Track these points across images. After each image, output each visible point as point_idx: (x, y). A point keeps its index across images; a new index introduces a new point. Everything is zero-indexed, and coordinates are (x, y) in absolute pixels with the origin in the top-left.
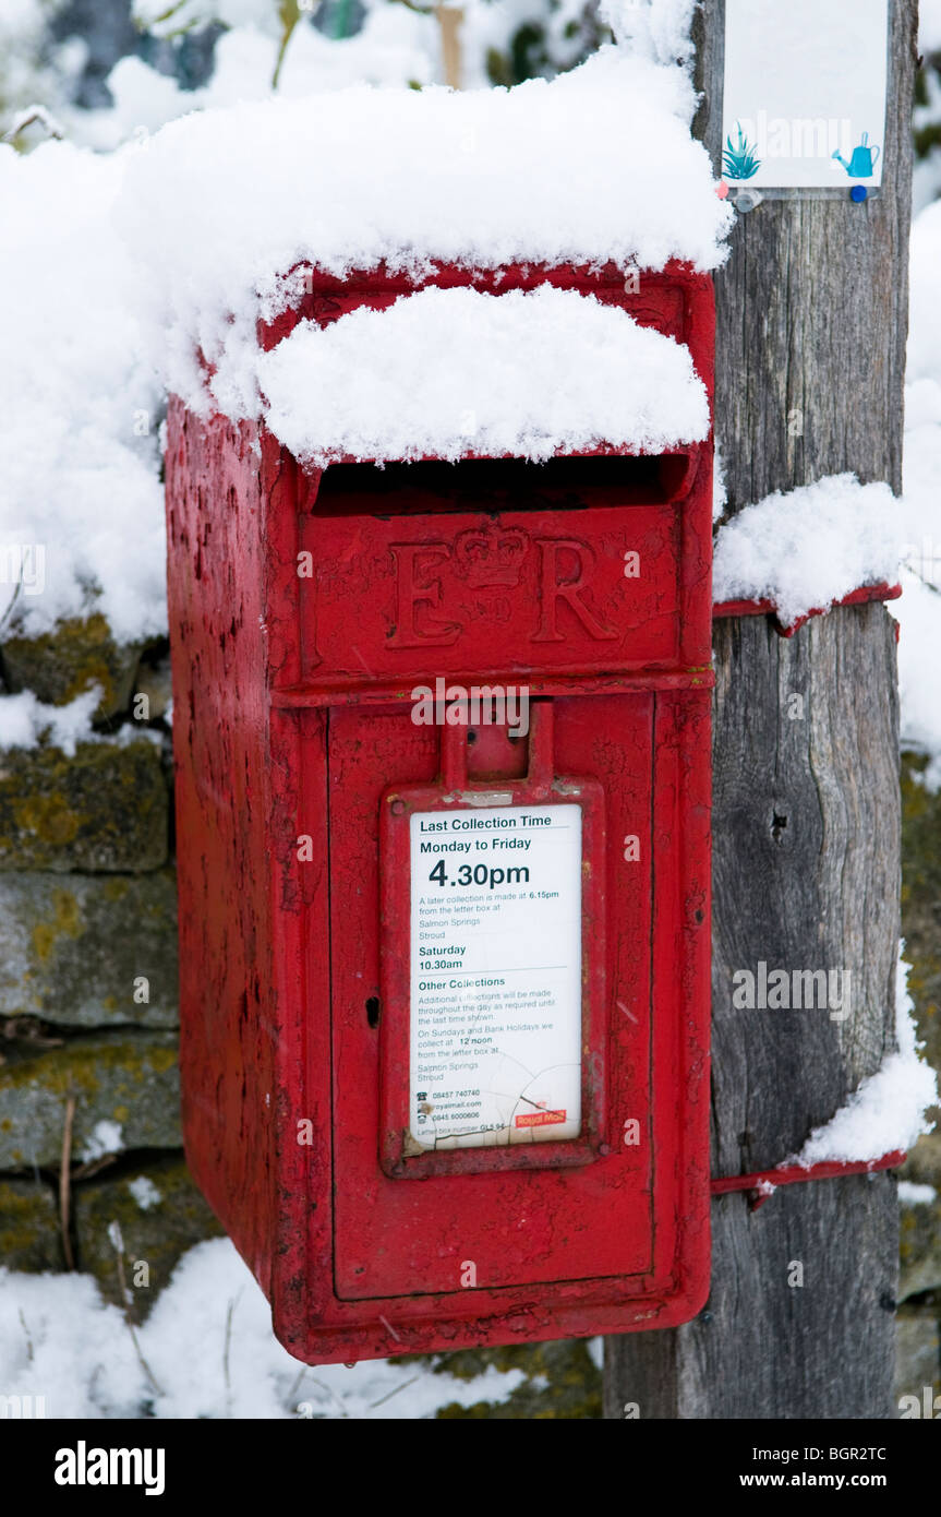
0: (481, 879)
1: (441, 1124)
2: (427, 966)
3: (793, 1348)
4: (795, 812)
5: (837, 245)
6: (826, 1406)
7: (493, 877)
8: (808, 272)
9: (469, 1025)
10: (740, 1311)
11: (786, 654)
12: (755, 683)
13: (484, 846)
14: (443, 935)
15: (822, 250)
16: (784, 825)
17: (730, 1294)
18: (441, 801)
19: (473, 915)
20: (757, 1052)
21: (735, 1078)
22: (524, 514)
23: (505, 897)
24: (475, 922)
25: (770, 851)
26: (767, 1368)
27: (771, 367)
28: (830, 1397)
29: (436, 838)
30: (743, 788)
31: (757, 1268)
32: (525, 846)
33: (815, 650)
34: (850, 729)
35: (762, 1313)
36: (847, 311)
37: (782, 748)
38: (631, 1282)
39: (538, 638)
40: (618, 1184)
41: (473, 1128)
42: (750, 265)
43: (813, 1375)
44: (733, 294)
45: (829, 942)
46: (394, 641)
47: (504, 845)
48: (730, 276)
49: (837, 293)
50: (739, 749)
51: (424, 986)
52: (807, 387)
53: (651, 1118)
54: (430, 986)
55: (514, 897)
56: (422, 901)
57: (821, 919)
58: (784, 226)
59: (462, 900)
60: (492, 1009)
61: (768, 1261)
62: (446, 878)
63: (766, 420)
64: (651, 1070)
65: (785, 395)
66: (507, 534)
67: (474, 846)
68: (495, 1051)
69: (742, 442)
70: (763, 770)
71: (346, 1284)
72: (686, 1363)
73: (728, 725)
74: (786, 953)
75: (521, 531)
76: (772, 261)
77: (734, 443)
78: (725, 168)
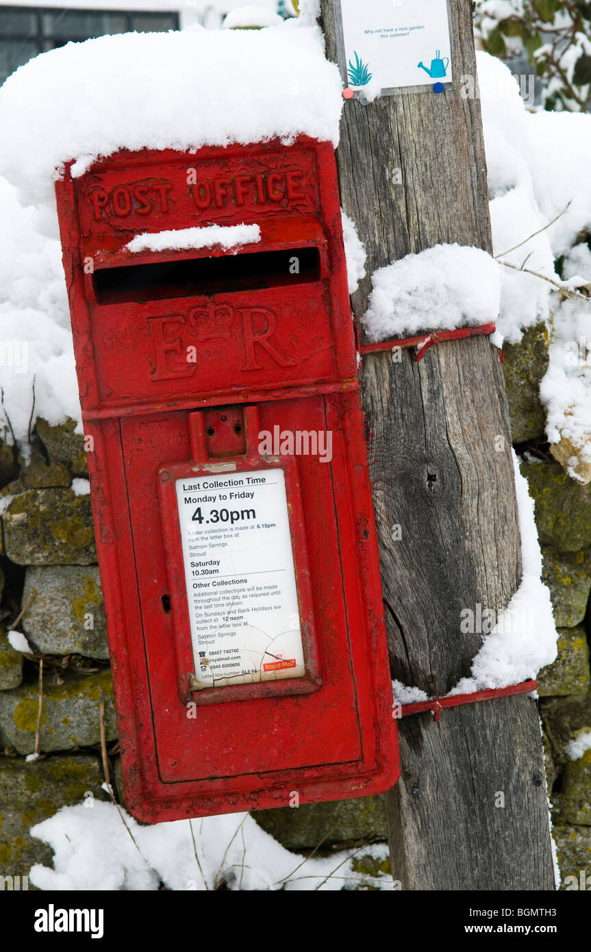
0: (225, 518)
1: (216, 671)
2: (197, 573)
3: (477, 812)
4: (441, 471)
5: (429, 119)
6: (504, 849)
7: (232, 517)
8: (411, 138)
9: (226, 609)
10: (440, 789)
11: (424, 373)
12: (406, 392)
13: (225, 498)
14: (204, 554)
15: (419, 124)
16: (435, 480)
17: (432, 778)
18: (191, 471)
19: (223, 540)
20: (432, 623)
21: (419, 640)
22: (229, 294)
23: (241, 529)
24: (224, 545)
25: (427, 496)
26: (462, 825)
27: (394, 198)
28: (506, 843)
29: (194, 495)
30: (405, 458)
31: (448, 760)
32: (251, 497)
33: (443, 370)
34: (472, 418)
35: (454, 790)
36: (440, 159)
37: (428, 432)
38: (349, 766)
39: (245, 369)
40: (334, 705)
41: (237, 673)
42: (373, 137)
43: (492, 829)
44: (364, 156)
45: (473, 551)
46: (155, 376)
47: (237, 496)
48: (361, 145)
49: (432, 149)
50: (400, 434)
51: (196, 586)
52: (419, 208)
53: (351, 662)
54: (200, 585)
55: (247, 528)
56: (189, 533)
57: (466, 538)
58: (392, 112)
59: (214, 531)
60: (241, 598)
61: (455, 756)
62: (203, 518)
63: (394, 230)
64: (348, 632)
65: (405, 214)
66: (219, 307)
67: (218, 498)
68: (245, 624)
69: (380, 245)
70: (417, 446)
71: (167, 774)
72: (407, 823)
73: (391, 419)
74: (445, 560)
75: (227, 305)
76: (387, 133)
77: (375, 246)
78: (349, 80)
